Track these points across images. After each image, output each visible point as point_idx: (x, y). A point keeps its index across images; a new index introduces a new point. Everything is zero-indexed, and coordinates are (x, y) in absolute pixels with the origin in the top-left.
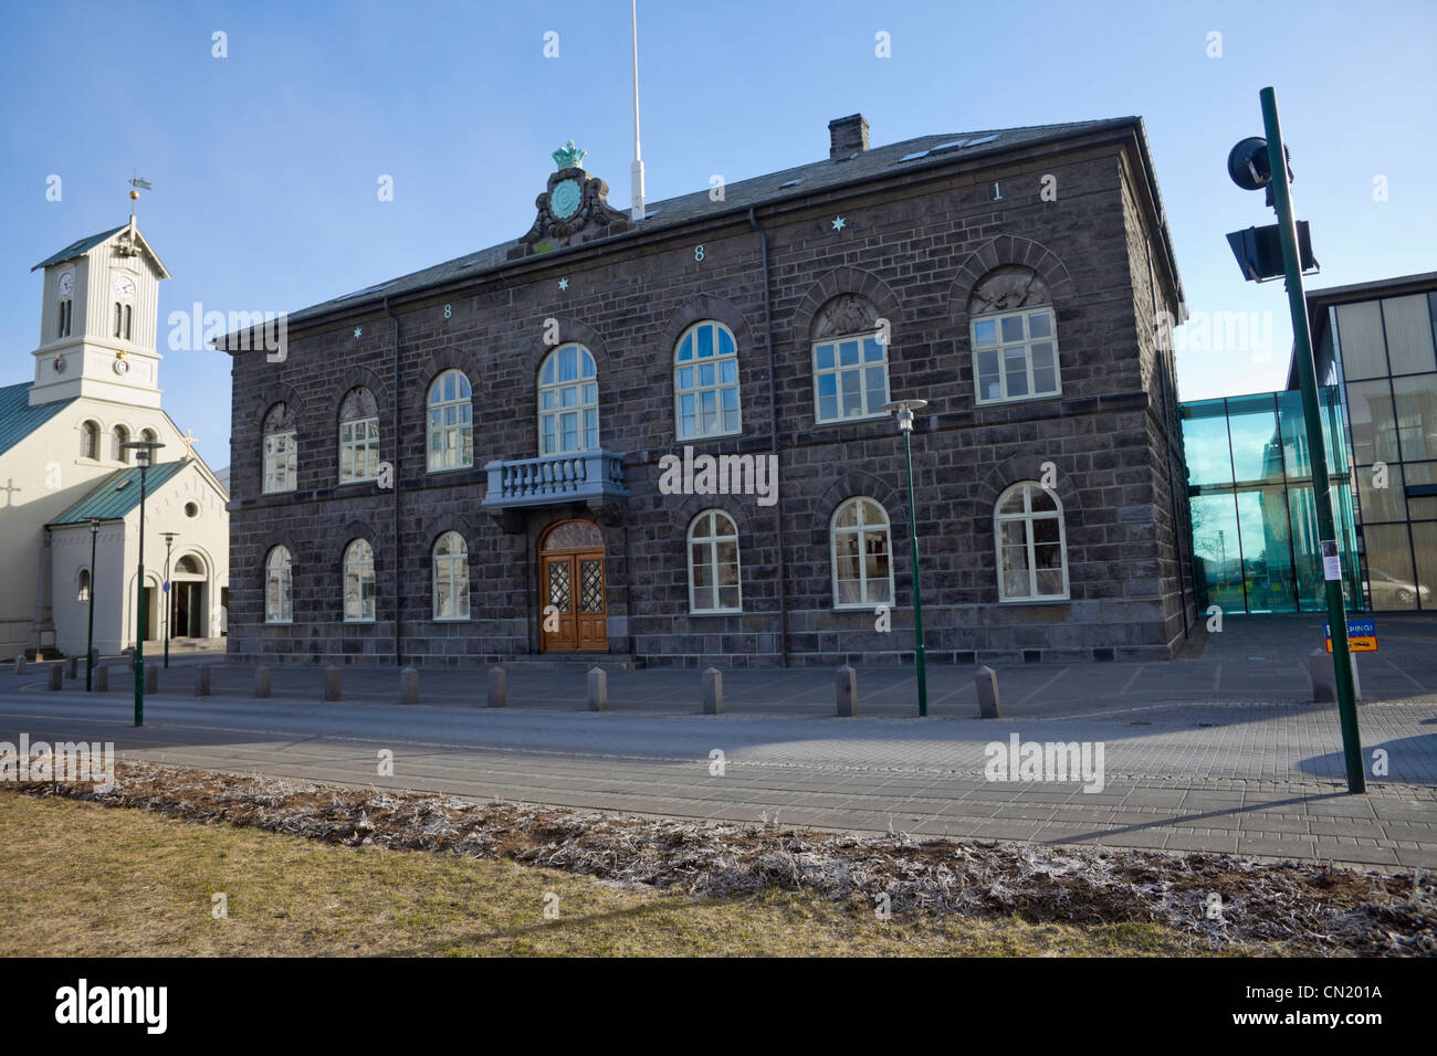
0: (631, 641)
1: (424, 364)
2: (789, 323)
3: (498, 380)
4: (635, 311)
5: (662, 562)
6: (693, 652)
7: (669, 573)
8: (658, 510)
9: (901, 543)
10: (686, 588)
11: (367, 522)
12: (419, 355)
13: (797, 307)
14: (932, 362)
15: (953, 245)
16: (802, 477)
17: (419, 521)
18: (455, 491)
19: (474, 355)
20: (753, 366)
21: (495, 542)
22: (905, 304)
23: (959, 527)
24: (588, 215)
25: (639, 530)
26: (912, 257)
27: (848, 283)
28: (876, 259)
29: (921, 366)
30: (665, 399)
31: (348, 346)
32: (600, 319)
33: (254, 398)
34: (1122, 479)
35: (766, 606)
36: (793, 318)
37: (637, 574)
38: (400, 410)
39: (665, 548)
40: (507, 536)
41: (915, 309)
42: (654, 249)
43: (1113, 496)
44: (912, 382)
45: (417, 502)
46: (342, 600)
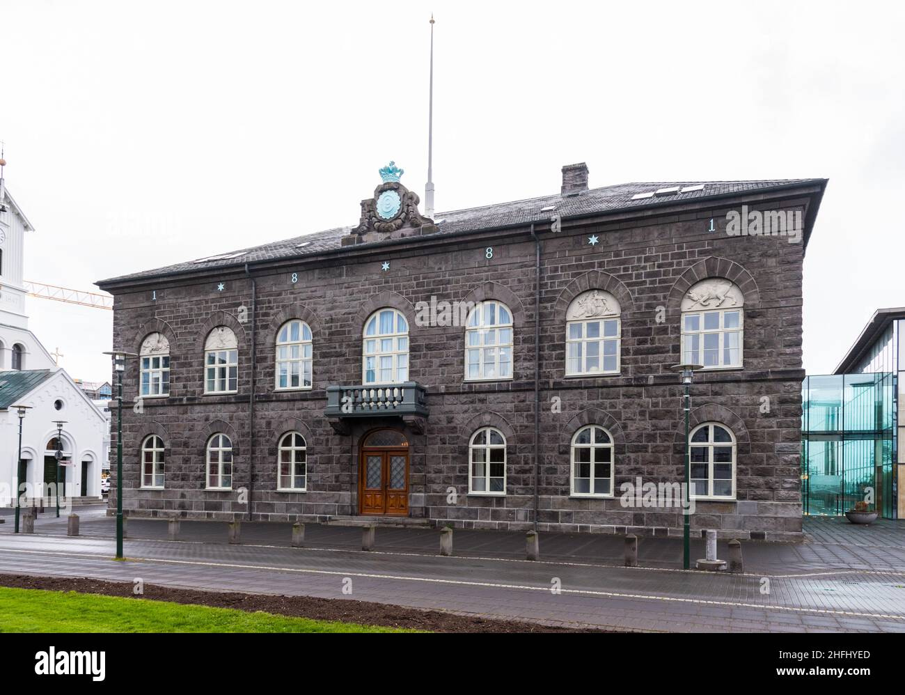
0: (427, 510)
1: (276, 314)
2: (552, 307)
3: (333, 330)
4: (439, 290)
5: (450, 459)
6: (471, 518)
7: (455, 467)
8: (449, 425)
9: (620, 457)
10: (466, 478)
11: (227, 421)
12: (271, 308)
13: (558, 296)
14: (653, 341)
15: (675, 261)
17: (269, 424)
18: (299, 405)
19: (315, 310)
20: (523, 334)
21: (327, 440)
22: (636, 300)
23: (663, 449)
24: (405, 218)
25: (434, 438)
26: (644, 268)
27: (596, 282)
28: (618, 267)
29: (645, 342)
30: (458, 352)
31: (212, 296)
32: (412, 293)
33: (132, 328)
34: (780, 425)
35: (523, 492)
36: (555, 303)
37: (432, 466)
38: (255, 344)
39: (453, 451)
40: (338, 437)
41: (644, 303)
42: (456, 248)
43: (773, 436)
44: (637, 352)
45: (267, 410)
46: (205, 474)
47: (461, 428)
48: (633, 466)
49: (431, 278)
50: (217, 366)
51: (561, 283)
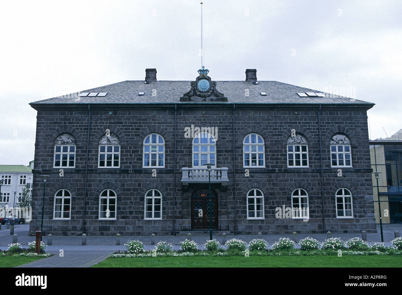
0: (228, 227)
2: (281, 138)
5: (238, 203)
6: (249, 230)
7: (241, 206)
8: (238, 187)
9: (311, 201)
10: (246, 211)
11: (113, 182)
13: (283, 134)
15: (327, 125)
16: (284, 181)
17: (140, 184)
19: (166, 130)
20: (270, 148)
22: (314, 138)
23: (327, 198)
24: (212, 92)
26: (316, 126)
27: (298, 130)
28: (306, 125)
29: (317, 155)
30: (240, 155)
32: (217, 126)
34: (366, 189)
35: (272, 217)
39: (240, 199)
41: (316, 140)
43: (364, 193)
44: (315, 159)
45: (138, 177)
46: (98, 212)
47: (243, 188)
48: (316, 205)
49: (227, 120)
50: (106, 153)
51: (284, 129)
